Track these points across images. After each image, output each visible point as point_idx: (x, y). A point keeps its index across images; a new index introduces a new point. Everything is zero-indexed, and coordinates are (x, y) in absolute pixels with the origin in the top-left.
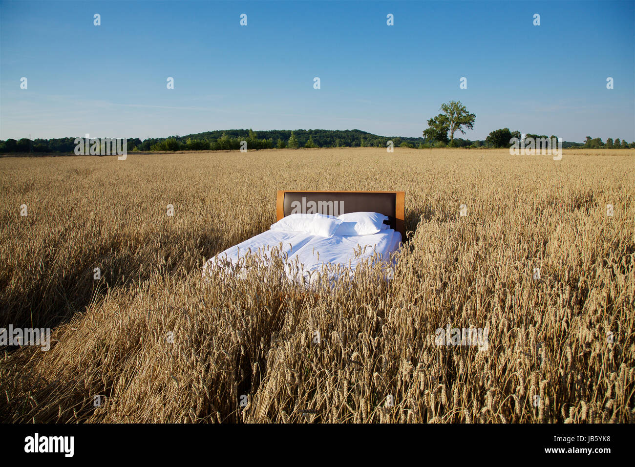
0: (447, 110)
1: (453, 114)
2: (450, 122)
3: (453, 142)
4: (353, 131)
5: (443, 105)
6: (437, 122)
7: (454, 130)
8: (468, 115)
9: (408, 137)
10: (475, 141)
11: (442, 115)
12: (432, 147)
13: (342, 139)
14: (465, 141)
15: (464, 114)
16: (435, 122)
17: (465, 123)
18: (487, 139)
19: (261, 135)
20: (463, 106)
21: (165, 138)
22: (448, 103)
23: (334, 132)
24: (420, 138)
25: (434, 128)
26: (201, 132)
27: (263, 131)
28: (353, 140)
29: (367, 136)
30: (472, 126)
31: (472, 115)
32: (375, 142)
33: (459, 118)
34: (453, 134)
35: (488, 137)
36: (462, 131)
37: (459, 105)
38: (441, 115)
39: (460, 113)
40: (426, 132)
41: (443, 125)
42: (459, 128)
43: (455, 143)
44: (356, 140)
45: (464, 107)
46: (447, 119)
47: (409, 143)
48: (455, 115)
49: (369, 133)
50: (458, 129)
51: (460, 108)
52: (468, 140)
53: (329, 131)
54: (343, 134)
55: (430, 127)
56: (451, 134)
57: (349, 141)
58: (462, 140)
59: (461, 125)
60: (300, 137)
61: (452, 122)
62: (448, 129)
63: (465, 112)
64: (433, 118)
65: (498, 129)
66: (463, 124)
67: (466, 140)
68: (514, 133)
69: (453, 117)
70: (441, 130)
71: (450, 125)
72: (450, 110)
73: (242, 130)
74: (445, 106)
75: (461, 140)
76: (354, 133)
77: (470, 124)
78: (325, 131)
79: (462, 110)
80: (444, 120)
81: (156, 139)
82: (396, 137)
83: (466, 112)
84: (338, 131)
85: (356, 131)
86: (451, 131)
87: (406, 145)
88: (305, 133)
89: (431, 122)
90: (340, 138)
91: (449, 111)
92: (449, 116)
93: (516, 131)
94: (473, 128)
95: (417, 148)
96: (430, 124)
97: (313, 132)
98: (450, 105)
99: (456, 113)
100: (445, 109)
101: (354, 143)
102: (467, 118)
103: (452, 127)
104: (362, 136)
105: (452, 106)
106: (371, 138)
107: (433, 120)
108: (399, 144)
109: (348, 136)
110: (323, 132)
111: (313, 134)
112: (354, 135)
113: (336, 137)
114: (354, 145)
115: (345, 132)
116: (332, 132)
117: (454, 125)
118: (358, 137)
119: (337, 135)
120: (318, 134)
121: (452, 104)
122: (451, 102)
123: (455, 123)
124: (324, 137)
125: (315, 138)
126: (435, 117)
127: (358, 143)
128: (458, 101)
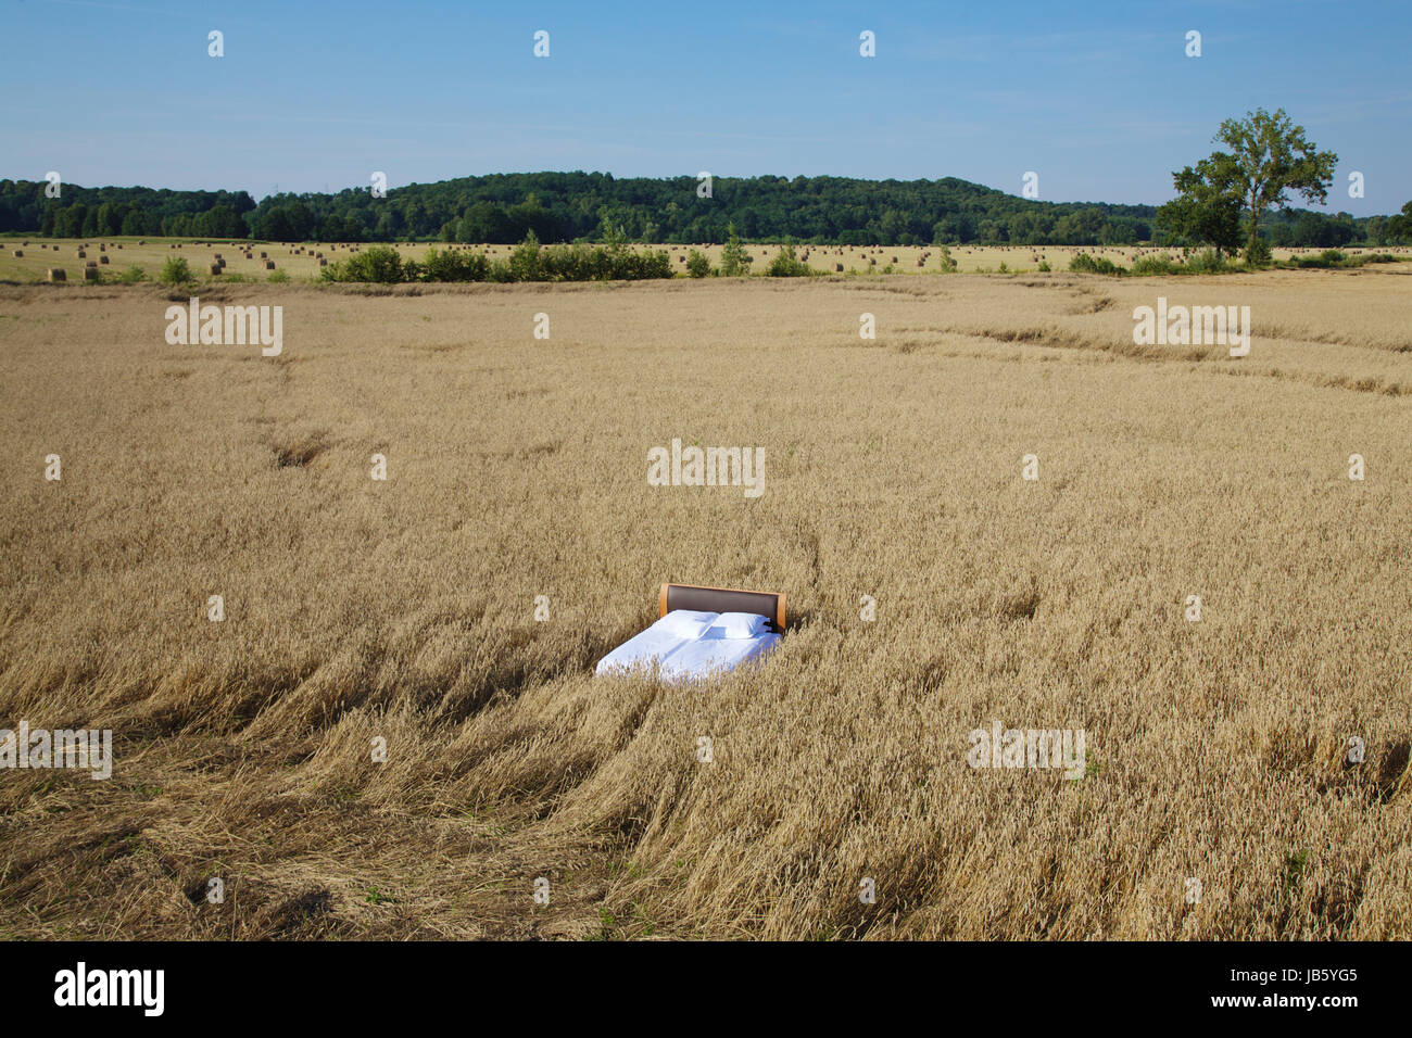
0: (1239, 142)
1: (1258, 154)
2: (1248, 181)
3: (1256, 245)
5: (1225, 125)
6: (1206, 181)
8: (1311, 158)
11: (1221, 156)
13: (905, 210)
15: (1297, 155)
16: (1197, 179)
17: (1298, 184)
19: (639, 192)
20: (1293, 128)
21: (331, 193)
25: (1195, 200)
26: (448, 178)
27: (647, 180)
28: (942, 213)
29: (987, 201)
30: (1324, 193)
31: (1324, 155)
33: (1277, 164)
34: (1256, 218)
36: (1289, 211)
38: (1219, 157)
39: (1284, 152)
41: (1225, 186)
42: (1277, 201)
44: (949, 215)
45: (1299, 131)
46: (1239, 172)
48: (1267, 157)
49: (995, 192)
51: (1283, 136)
54: (908, 192)
55: (1182, 193)
56: (1250, 220)
59: (1286, 191)
60: (768, 200)
61: (1253, 181)
62: (1241, 203)
63: (1301, 146)
64: (1194, 166)
66: (1293, 187)
69: (1258, 162)
70: (1218, 205)
71: (1249, 190)
72: (1251, 142)
73: (581, 174)
74: (1234, 128)
77: (1318, 186)
79: (1289, 140)
80: (1228, 171)
81: (302, 197)
83: (1306, 146)
84: (892, 183)
85: (951, 183)
86: (1250, 208)
88: (782, 189)
89: (1186, 179)
90: (895, 206)
91: (1245, 144)
92: (1245, 160)
96: (1180, 186)
97: (810, 186)
98: (1251, 122)
99: (1268, 151)
100: (1234, 136)
101: (942, 224)
102: (1306, 165)
103: (1254, 196)
104: (972, 201)
105: (1258, 126)
106: (1000, 209)
107: (1193, 172)
108: (1095, 230)
109: (925, 201)
110: (844, 187)
111: (810, 194)
112: (946, 197)
113: (884, 203)
114: (944, 231)
115: (916, 188)
116: (873, 187)
117: (1259, 191)
118: (956, 205)
119: (889, 196)
120: (825, 194)
121: (1257, 120)
122: (1255, 116)
123: (1266, 184)
124: (844, 203)
125: (815, 207)
126: (1200, 163)
127: (958, 224)
128: (1280, 110)
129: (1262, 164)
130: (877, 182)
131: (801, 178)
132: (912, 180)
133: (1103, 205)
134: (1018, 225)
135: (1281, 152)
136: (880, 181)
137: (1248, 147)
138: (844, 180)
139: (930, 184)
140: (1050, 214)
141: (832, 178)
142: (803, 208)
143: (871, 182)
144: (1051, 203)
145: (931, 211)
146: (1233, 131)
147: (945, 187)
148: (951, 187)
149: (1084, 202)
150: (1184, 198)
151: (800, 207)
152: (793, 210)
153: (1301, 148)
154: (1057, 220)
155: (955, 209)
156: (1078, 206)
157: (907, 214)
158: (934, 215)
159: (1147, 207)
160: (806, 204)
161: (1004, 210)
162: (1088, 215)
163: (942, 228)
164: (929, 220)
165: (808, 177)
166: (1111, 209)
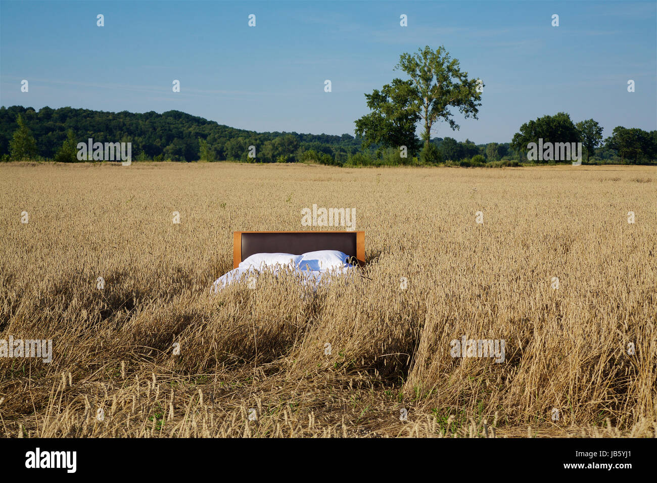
0: (414, 71)
1: (428, 80)
2: (422, 100)
3: (430, 148)
4: (168, 114)
5: (403, 57)
6: (390, 100)
7: (430, 119)
8: (465, 82)
9: (315, 134)
10: (486, 146)
11: (400, 81)
12: (378, 162)
13: (140, 135)
14: (461, 145)
15: (455, 81)
16: (384, 99)
17: (458, 102)
18: (514, 140)
20: (451, 60)
22: (415, 52)
23: (116, 116)
24: (347, 137)
25: (383, 115)
28: (170, 139)
30: (476, 111)
31: (473, 81)
32: (228, 145)
33: (441, 87)
34: (428, 128)
35: (517, 136)
36: (452, 123)
37: (443, 55)
38: (398, 82)
39: (446, 78)
40: (362, 124)
41: (404, 104)
42: (443, 115)
43: (434, 153)
44: (176, 140)
45: (454, 63)
46: (414, 92)
47: (317, 149)
48: (434, 82)
49: (211, 123)
50: (442, 118)
52: (468, 142)
53: (101, 113)
54: (140, 122)
55: (373, 110)
56: (424, 130)
57: (158, 143)
58: (454, 141)
59: (449, 107)
61: (425, 99)
62: (417, 118)
63: (457, 74)
64: (380, 89)
65: (541, 116)
66: (454, 105)
67: (464, 141)
68: (581, 124)
69: (428, 86)
70: (400, 119)
71: (422, 107)
72: (422, 70)
74: (410, 61)
75: (450, 142)
76: (170, 120)
77: (472, 105)
78: (91, 114)
80: (405, 93)
82: (284, 133)
83: (461, 75)
84: (126, 114)
85: (177, 115)
86: (423, 121)
87: (312, 158)
88: (30, 117)
89: (375, 99)
91: (418, 72)
92: (418, 84)
93: (588, 119)
94: (478, 115)
95: (341, 165)
96: (371, 104)
97: (55, 116)
98: (421, 55)
99: (435, 77)
100: (410, 66)
101: (170, 147)
102: (463, 89)
103: (427, 111)
104: (193, 129)
105: (426, 58)
106: (216, 136)
107: (380, 94)
108: (292, 152)
109: (155, 129)
110: (85, 117)
111: (56, 122)
112: (172, 126)
113: (122, 130)
114: (172, 153)
115: (147, 118)
116: (110, 117)
117: (430, 108)
118: (182, 132)
119: (124, 125)
120: (69, 122)
121: (426, 54)
122: (424, 50)
123: (434, 102)
124: (87, 130)
125: (61, 133)
126: (385, 87)
127: (183, 147)
128: (440, 47)
129: (431, 87)
130: (113, 113)
131: (47, 109)
132: (143, 113)
133: (295, 134)
134: (232, 149)
135: (444, 78)
136: (116, 113)
137: (420, 74)
138: (85, 111)
139: (159, 116)
140: (256, 140)
141: (74, 109)
142: (51, 133)
143: (108, 113)
144: (255, 132)
145: (161, 137)
146: (410, 62)
147: (172, 118)
148: (175, 118)
149: (281, 132)
150: (374, 114)
151: (47, 133)
152: (41, 135)
153: (457, 76)
154: (263, 144)
155: (180, 136)
156: (276, 134)
157: (140, 139)
158: (164, 140)
159: (328, 136)
160: (53, 130)
161: (220, 137)
162: (286, 140)
163: (170, 151)
164: (159, 144)
165: (53, 108)
166: (301, 137)
